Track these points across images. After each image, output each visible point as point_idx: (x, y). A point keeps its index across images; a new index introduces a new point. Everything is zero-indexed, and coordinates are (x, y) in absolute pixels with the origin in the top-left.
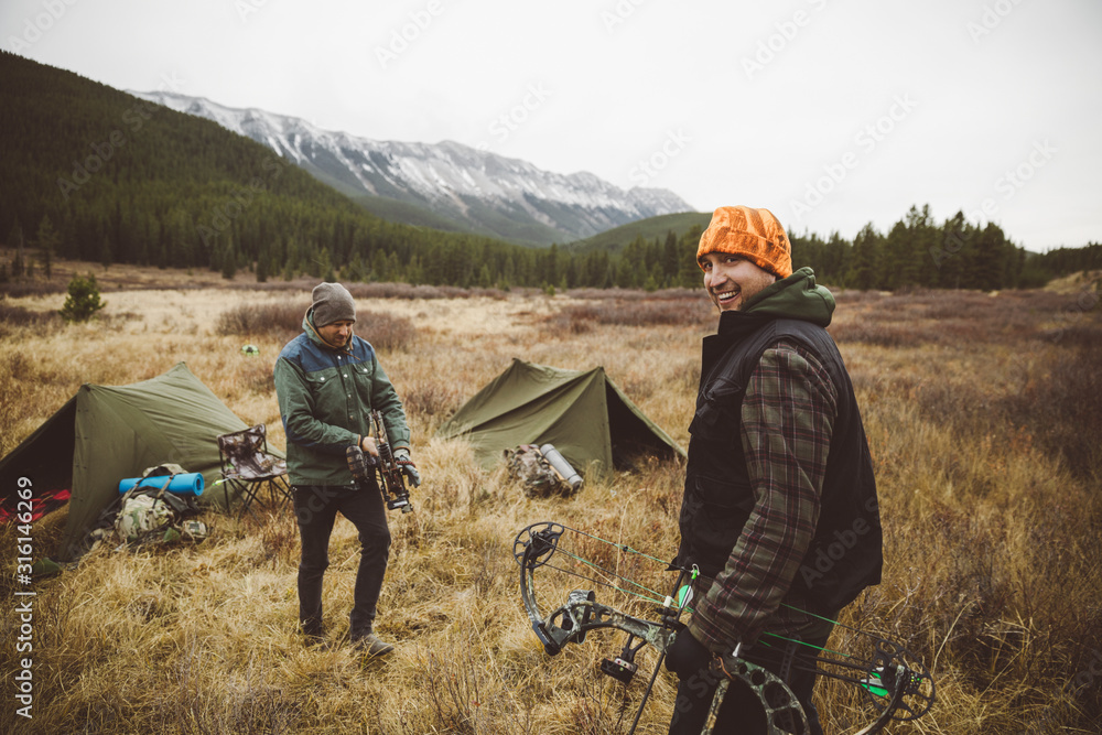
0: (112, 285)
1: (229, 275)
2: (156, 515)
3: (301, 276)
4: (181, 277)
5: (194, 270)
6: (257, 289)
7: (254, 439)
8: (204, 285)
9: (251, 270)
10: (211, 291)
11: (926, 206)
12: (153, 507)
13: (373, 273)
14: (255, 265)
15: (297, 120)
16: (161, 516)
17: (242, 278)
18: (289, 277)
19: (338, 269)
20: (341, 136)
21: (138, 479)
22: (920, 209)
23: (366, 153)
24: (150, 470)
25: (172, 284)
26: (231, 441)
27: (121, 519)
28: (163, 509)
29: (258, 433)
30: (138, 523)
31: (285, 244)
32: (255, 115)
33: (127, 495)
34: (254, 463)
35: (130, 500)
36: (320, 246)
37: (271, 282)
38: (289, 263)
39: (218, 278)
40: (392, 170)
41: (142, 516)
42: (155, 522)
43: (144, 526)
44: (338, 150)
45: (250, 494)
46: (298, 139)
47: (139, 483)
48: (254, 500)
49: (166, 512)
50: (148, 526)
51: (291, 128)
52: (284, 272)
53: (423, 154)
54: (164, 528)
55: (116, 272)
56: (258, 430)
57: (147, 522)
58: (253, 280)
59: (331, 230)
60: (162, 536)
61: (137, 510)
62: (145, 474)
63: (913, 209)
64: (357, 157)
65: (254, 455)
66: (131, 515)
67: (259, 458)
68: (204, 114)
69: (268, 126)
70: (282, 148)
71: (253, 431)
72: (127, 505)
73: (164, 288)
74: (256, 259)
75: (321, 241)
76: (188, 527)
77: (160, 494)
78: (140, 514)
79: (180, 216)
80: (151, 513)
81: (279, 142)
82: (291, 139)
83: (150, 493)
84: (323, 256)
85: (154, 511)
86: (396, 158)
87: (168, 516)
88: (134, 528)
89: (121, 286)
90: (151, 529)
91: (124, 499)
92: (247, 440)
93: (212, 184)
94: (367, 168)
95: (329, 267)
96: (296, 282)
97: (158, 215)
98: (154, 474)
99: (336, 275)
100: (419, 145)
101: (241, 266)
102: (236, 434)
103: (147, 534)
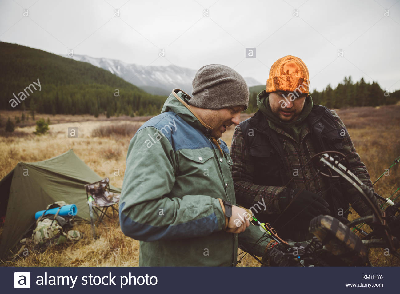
0: (56, 122)
1: (97, 116)
2: (52, 229)
3: (122, 115)
4: (80, 118)
5: (85, 116)
6: (106, 120)
7: (104, 185)
8: (88, 120)
9: (104, 114)
10: (90, 122)
11: (350, 77)
12: (51, 225)
13: (148, 113)
14: (106, 112)
15: (118, 61)
16: (55, 230)
17: (101, 117)
18: (118, 116)
19: (135, 112)
20: (134, 66)
21: (44, 211)
22: (348, 78)
23: (143, 71)
24: (49, 205)
25: (77, 120)
26: (93, 187)
27: (35, 234)
28: (56, 225)
29: (106, 182)
30: (44, 235)
31: (116, 104)
32: (104, 60)
33: (39, 220)
34: (104, 197)
35: (40, 222)
36: (128, 104)
37: (111, 118)
38: (118, 111)
39: (93, 118)
40: (153, 76)
41: (45, 231)
42: (52, 233)
43: (46, 236)
44: (133, 71)
45: (102, 212)
46: (119, 67)
47: (45, 213)
48: (105, 215)
49: (58, 227)
50: (49, 236)
51: (117, 63)
52: (116, 114)
53: (163, 70)
54: (57, 236)
55: (57, 117)
56: (106, 181)
57: (48, 234)
58: (105, 118)
59: (132, 99)
60: (57, 241)
61: (43, 228)
62: (48, 208)
63: (346, 78)
64: (140, 72)
65: (104, 193)
66: (40, 231)
67: (107, 194)
68: (86, 61)
69: (109, 64)
70: (114, 71)
71: (103, 181)
72: (38, 225)
73: (74, 122)
74: (106, 110)
75: (129, 103)
76: (70, 234)
77: (55, 217)
78: (44, 230)
79: (78, 97)
80: (50, 228)
81: (112, 69)
82: (117, 68)
83: (50, 217)
84: (130, 108)
85: (52, 227)
86: (154, 72)
87: (59, 229)
88: (41, 238)
89: (59, 122)
90: (51, 237)
91: (37, 222)
92: (101, 186)
93: (90, 85)
94: (144, 76)
95: (132, 112)
96: (120, 117)
97: (71, 97)
98: (51, 208)
99: (135, 114)
100: (162, 67)
101: (101, 113)
102: (95, 183)
103: (48, 240)
